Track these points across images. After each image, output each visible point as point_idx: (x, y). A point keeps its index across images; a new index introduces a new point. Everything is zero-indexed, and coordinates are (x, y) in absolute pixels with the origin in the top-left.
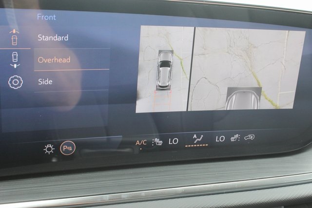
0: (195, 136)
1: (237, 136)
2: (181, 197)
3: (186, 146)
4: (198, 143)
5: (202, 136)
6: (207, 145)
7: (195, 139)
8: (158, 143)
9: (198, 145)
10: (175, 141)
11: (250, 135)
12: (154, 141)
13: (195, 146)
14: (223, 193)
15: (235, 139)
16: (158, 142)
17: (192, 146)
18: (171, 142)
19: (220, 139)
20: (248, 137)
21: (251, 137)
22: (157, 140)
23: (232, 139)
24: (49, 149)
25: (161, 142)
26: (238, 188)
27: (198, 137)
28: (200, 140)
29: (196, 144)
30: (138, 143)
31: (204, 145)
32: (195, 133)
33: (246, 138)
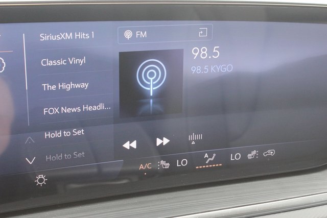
0: (206, 156)
1: (254, 152)
3: (197, 167)
4: (211, 163)
5: (214, 155)
6: (220, 165)
7: (207, 159)
8: (164, 166)
9: (211, 166)
10: (183, 163)
11: (269, 151)
12: (159, 164)
13: (207, 166)
15: (252, 156)
17: (204, 167)
18: (180, 164)
19: (236, 157)
20: (268, 153)
21: (271, 152)
22: (163, 162)
23: (250, 156)
24: (41, 180)
25: (168, 164)
26: (260, 212)
27: (210, 156)
28: (212, 159)
29: (208, 164)
30: (141, 167)
31: (217, 165)
32: (206, 152)
33: (265, 154)
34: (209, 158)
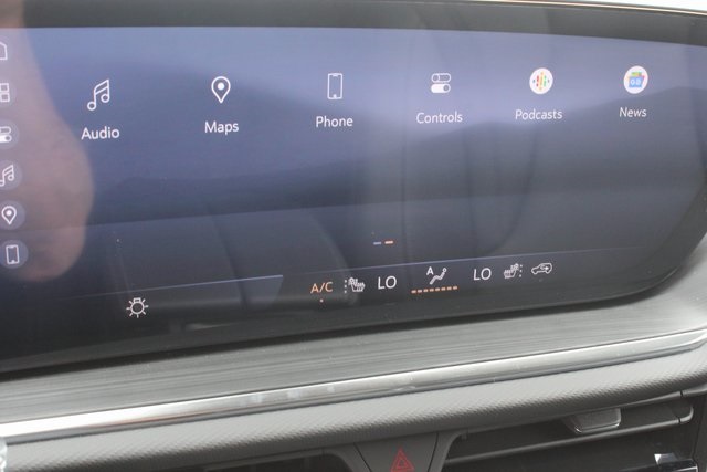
0: (430, 271)
1: (515, 267)
2: (408, 393)
3: (414, 292)
4: (438, 283)
5: (445, 270)
6: (455, 288)
7: (431, 276)
8: (355, 288)
9: (438, 289)
10: (389, 283)
11: (542, 265)
12: (347, 284)
13: (432, 290)
14: (492, 382)
15: (512, 274)
16: (357, 285)
17: (426, 290)
18: (383, 284)
19: (484, 275)
20: (539, 269)
21: (545, 268)
22: (353, 281)
23: (508, 274)
24: (137, 307)
25: (363, 284)
26: (522, 370)
27: (438, 272)
28: (440, 278)
29: (435, 286)
30: (315, 289)
31: (449, 288)
32: (429, 265)
33: (535, 271)
34: (435, 275)
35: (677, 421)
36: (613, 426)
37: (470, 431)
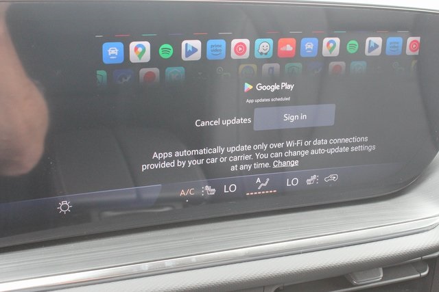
0: (258, 180)
1: (314, 177)
2: (245, 262)
3: (248, 194)
4: (263, 189)
5: (268, 180)
6: (275, 191)
7: (259, 184)
8: (209, 192)
9: (263, 192)
10: (231, 189)
11: (331, 176)
12: (204, 189)
13: (259, 193)
14: (300, 253)
15: (312, 182)
16: (210, 190)
17: (256, 193)
18: (227, 189)
19: (293, 182)
20: (330, 178)
21: (333, 178)
22: (208, 188)
23: (309, 182)
24: (65, 207)
25: (214, 190)
26: (320, 245)
27: (263, 181)
28: (265, 185)
29: (261, 190)
30: (183, 193)
31: (271, 192)
32: (258, 177)
33: (327, 179)
34: (261, 183)
35: (418, 275)
36: (378, 279)
37: (286, 285)
